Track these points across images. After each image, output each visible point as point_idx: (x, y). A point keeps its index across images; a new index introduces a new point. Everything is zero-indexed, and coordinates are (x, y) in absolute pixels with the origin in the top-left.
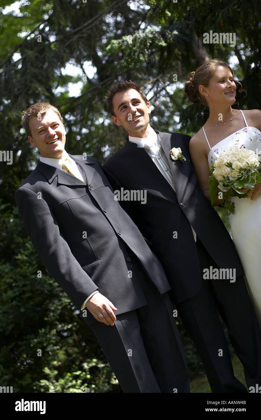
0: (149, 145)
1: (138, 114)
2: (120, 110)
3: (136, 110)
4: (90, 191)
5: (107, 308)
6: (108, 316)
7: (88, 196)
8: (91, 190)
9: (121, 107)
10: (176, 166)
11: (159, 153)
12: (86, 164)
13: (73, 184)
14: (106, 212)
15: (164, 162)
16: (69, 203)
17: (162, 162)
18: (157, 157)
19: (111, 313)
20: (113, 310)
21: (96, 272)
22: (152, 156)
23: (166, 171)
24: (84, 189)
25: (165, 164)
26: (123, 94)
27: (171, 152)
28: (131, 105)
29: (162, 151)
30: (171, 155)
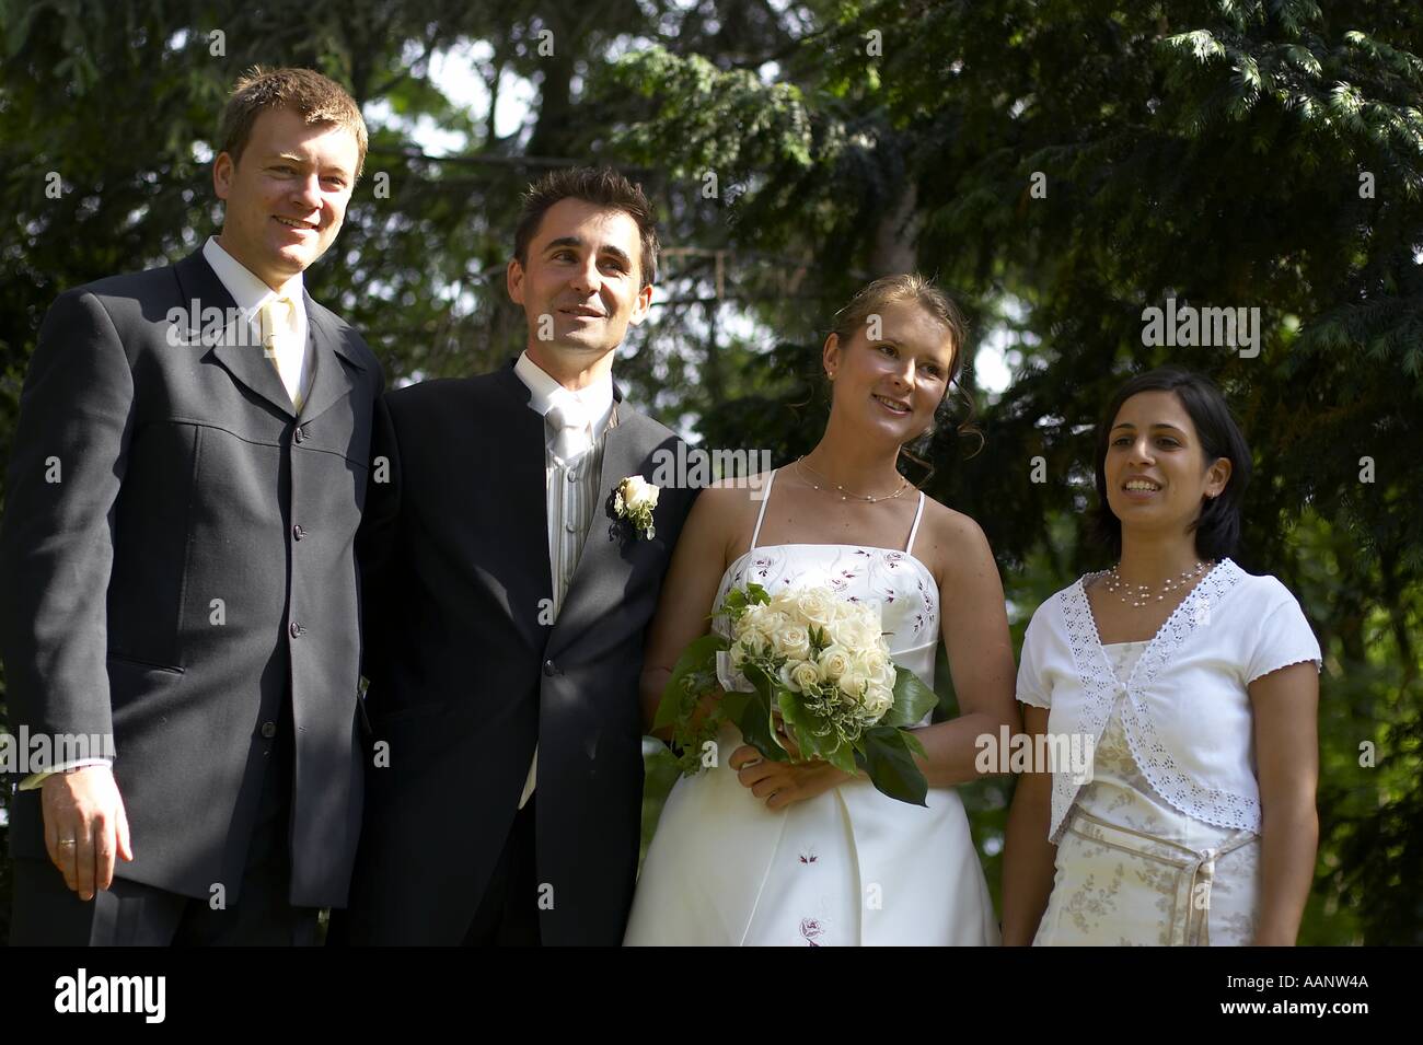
0: (568, 419)
1: (596, 302)
2: (547, 256)
3: (599, 288)
4: (294, 440)
5: (103, 834)
6: (89, 859)
7: (279, 454)
8: (298, 442)
9: (556, 249)
10: (611, 539)
11: (581, 463)
12: (337, 354)
13: (256, 388)
14: (297, 539)
15: (578, 500)
16: (200, 435)
17: (575, 497)
18: (568, 470)
19: (106, 859)
20: (119, 852)
21: (144, 703)
22: (557, 459)
23: (569, 531)
24: (280, 426)
25: (578, 508)
26: (591, 213)
27: (625, 484)
28: (592, 260)
29: (596, 463)
30: (618, 495)
